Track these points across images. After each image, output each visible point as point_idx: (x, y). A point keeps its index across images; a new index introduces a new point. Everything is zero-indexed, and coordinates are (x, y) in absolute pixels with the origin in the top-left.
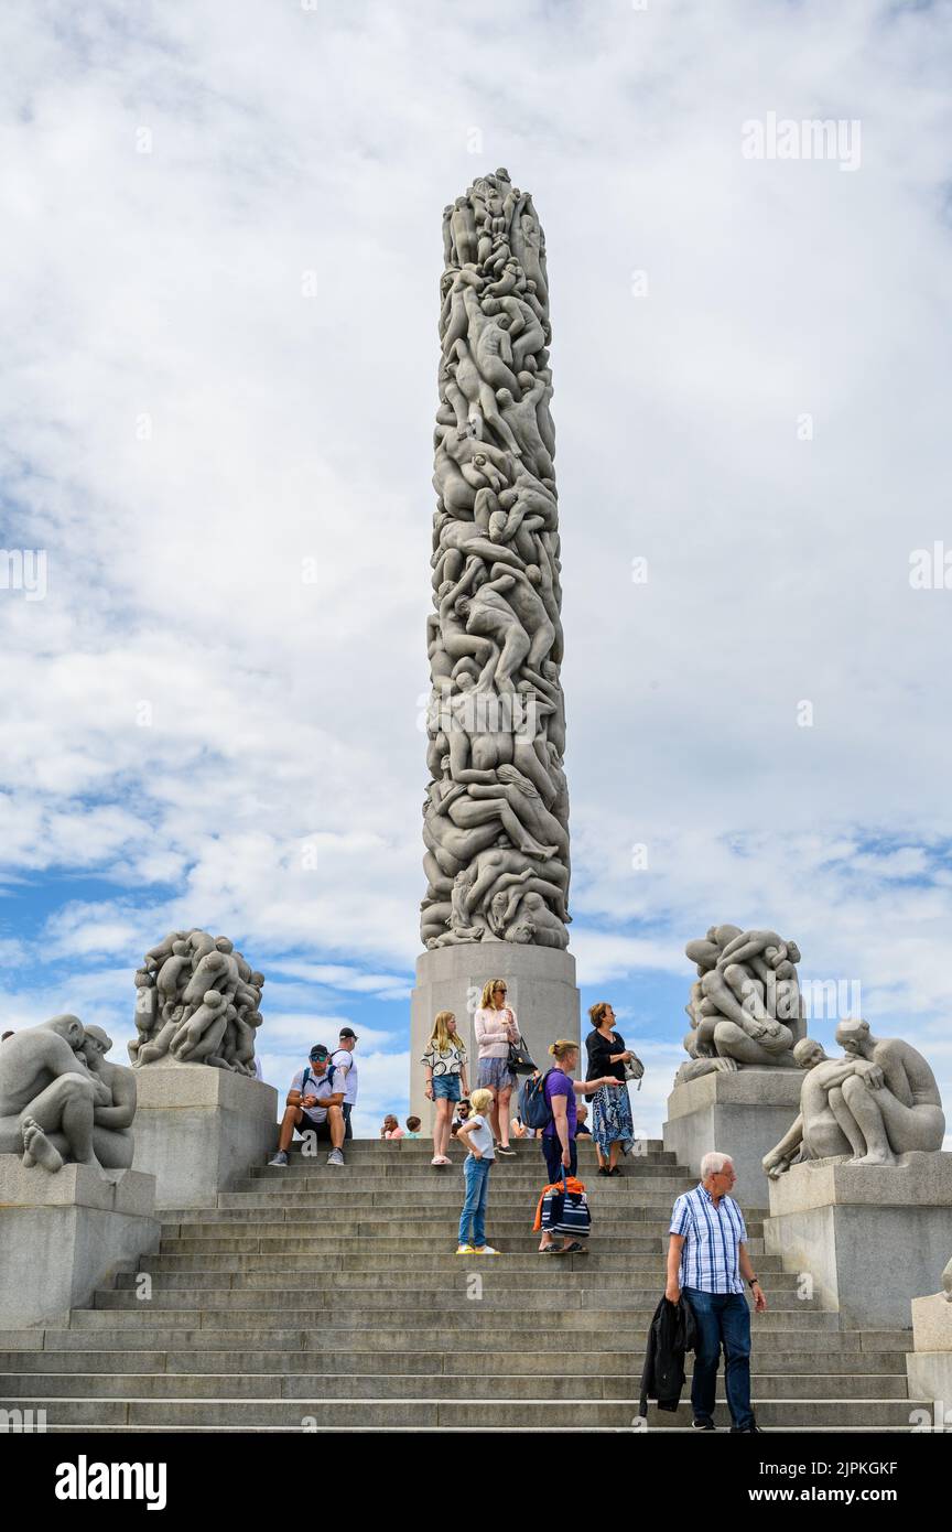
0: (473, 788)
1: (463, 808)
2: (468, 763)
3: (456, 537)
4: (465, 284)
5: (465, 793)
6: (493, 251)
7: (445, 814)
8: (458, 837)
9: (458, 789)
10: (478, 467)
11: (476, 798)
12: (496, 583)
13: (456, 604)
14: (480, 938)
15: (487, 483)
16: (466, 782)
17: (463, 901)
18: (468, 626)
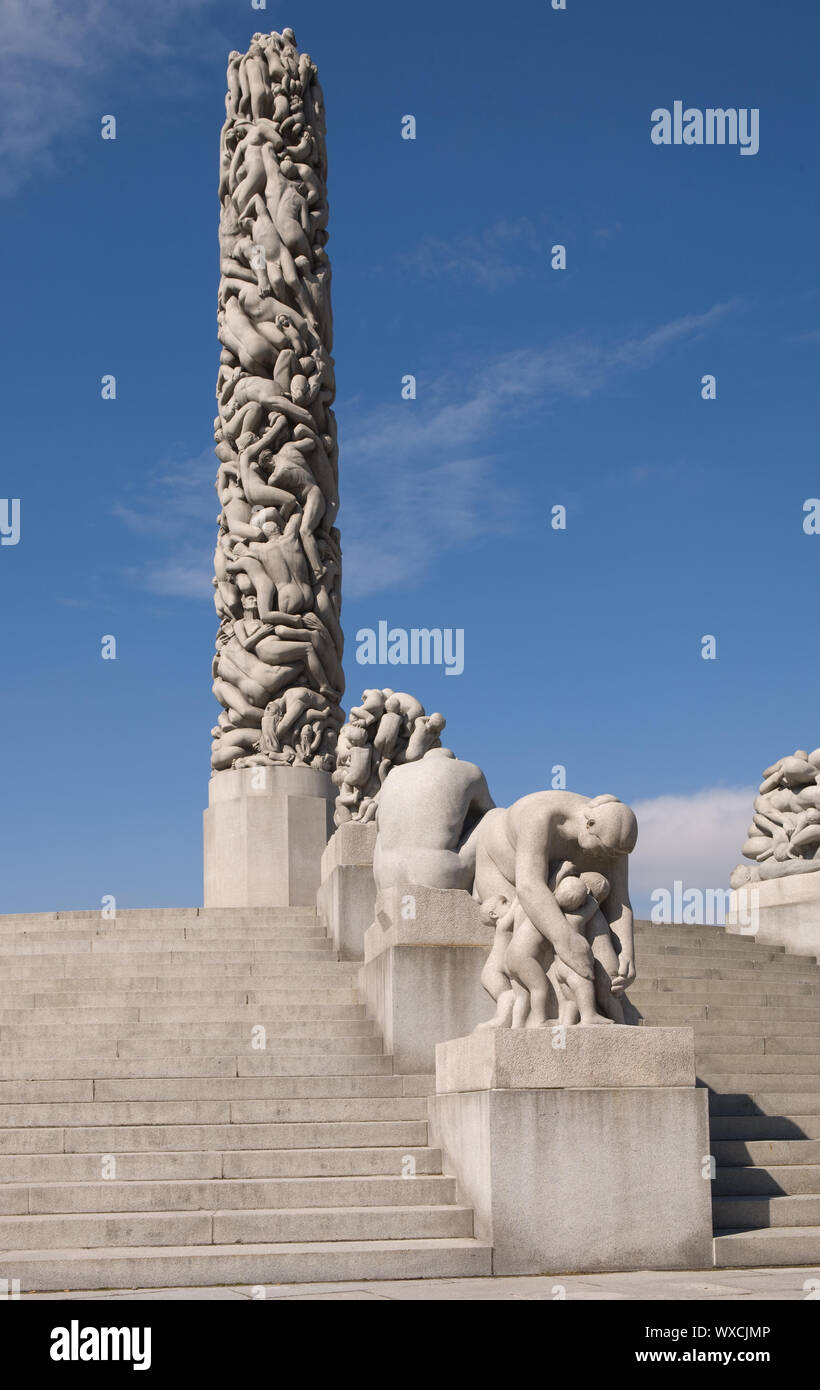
0: (281, 629)
1: (271, 646)
2: (274, 606)
3: (259, 392)
4: (262, 139)
5: (272, 633)
6: (290, 113)
7: (251, 649)
8: (268, 671)
9: (265, 628)
10: (281, 328)
11: (283, 638)
12: (299, 443)
13: (261, 456)
14: (291, 762)
15: (287, 344)
16: (274, 622)
17: (275, 729)
18: (272, 479)
